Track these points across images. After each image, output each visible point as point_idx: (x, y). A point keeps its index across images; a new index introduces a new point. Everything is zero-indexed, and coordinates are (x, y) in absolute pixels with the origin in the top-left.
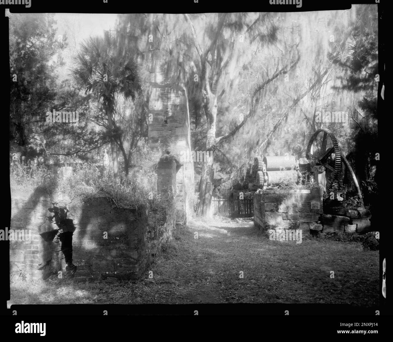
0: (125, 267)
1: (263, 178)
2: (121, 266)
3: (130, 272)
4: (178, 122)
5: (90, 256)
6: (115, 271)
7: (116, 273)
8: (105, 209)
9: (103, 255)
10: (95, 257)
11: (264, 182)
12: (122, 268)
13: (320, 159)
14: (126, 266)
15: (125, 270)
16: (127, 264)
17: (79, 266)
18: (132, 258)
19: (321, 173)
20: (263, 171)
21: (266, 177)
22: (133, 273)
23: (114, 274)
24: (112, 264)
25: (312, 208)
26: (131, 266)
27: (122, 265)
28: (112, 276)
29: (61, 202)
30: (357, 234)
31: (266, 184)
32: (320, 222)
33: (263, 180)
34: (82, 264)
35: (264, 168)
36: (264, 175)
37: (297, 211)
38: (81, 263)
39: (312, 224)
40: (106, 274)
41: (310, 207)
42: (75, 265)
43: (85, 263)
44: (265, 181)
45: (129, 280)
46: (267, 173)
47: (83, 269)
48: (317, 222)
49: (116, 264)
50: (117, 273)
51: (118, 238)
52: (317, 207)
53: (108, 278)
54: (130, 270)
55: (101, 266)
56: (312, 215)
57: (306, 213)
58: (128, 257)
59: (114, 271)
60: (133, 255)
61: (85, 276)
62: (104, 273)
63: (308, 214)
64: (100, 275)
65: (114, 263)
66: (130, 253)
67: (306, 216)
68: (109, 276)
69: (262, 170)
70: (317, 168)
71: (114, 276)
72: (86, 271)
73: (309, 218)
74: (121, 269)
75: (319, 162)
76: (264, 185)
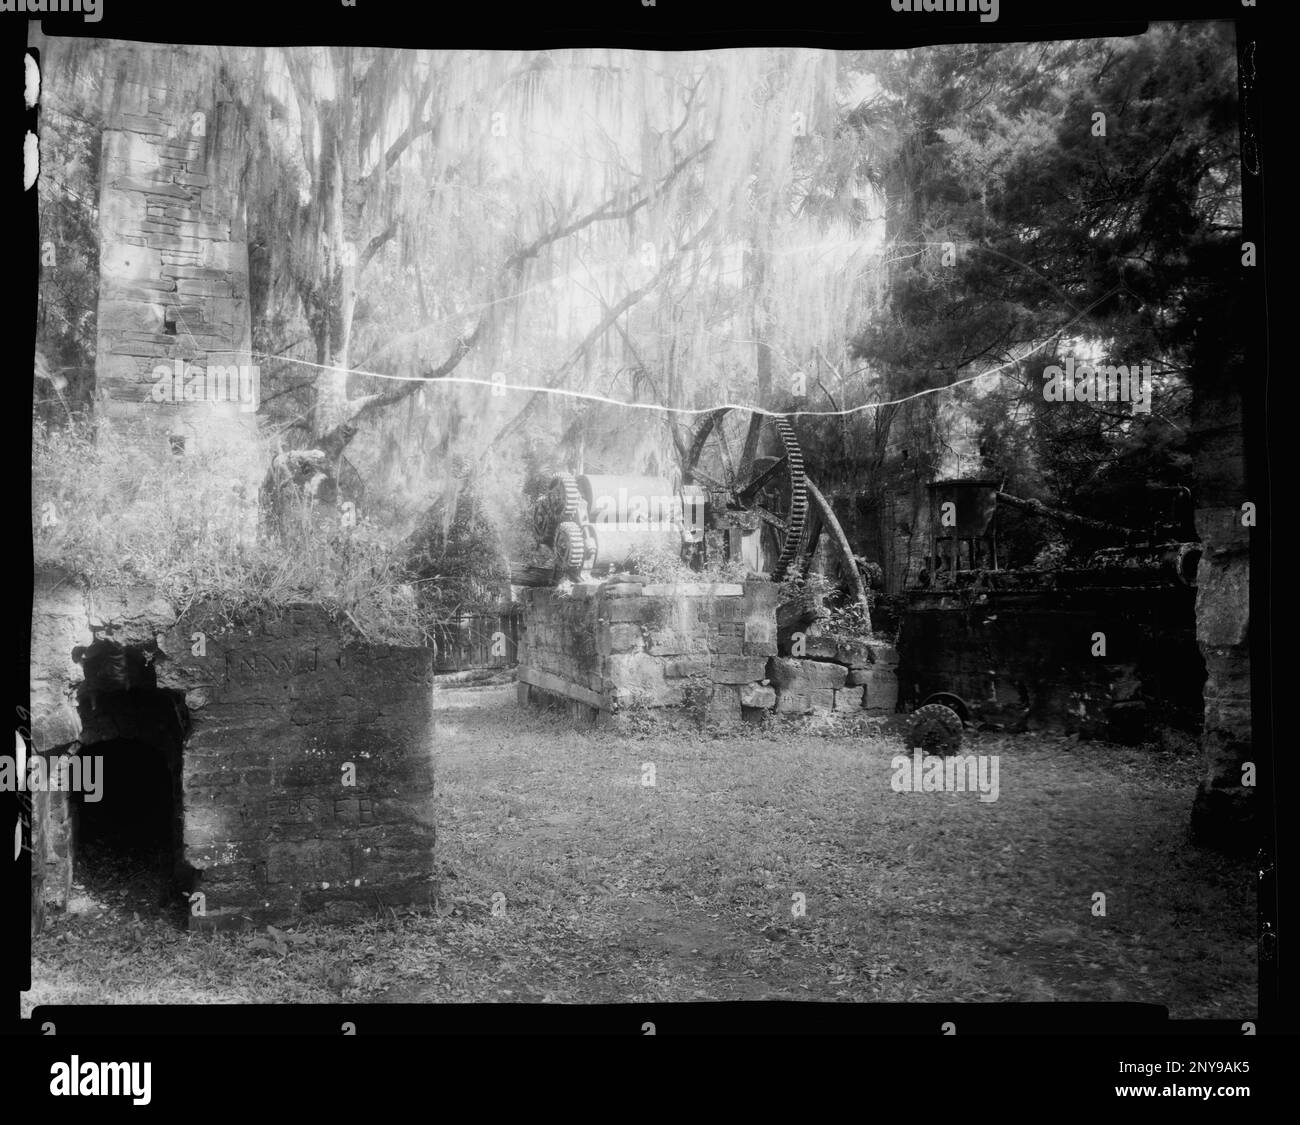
0: (392, 860)
1: (582, 544)
2: (376, 858)
3: (410, 875)
4: (219, 333)
5: (259, 829)
6: (356, 876)
7: (357, 883)
8: (316, 650)
9: (310, 819)
10: (276, 831)
11: (583, 559)
12: (380, 866)
13: (739, 491)
14: (396, 853)
15: (392, 869)
16: (399, 848)
17: (212, 869)
18: (417, 824)
19: (748, 532)
20: (578, 523)
21: (591, 543)
22: (420, 878)
23: (351, 887)
24: (343, 851)
25: (746, 640)
26: (416, 852)
27: (382, 853)
28: (342, 897)
29: (137, 621)
30: (864, 713)
31: (589, 564)
32: (768, 681)
33: (582, 550)
34: (227, 859)
35: (583, 513)
36: (584, 536)
37: (706, 648)
38: (219, 857)
39: (747, 689)
40: (320, 889)
41: (743, 636)
42: (198, 867)
43: (239, 856)
44: (587, 555)
45: (407, 905)
46: (591, 529)
47: (226, 881)
48: (760, 682)
49: (360, 850)
50: (362, 883)
51: (368, 756)
52: (763, 637)
53: (327, 904)
54: (412, 869)
55: (300, 861)
56: (747, 661)
57: (732, 657)
58: (403, 822)
59: (349, 878)
60: (423, 812)
61: (236, 905)
62: (313, 886)
63: (737, 657)
64: (298, 896)
65: (352, 847)
66: (412, 806)
67: (731, 666)
68: (333, 895)
69: (576, 519)
70: (736, 518)
71: (353, 894)
72: (243, 885)
73: (739, 669)
74: (375, 866)
75: (736, 499)
76: (581, 568)
